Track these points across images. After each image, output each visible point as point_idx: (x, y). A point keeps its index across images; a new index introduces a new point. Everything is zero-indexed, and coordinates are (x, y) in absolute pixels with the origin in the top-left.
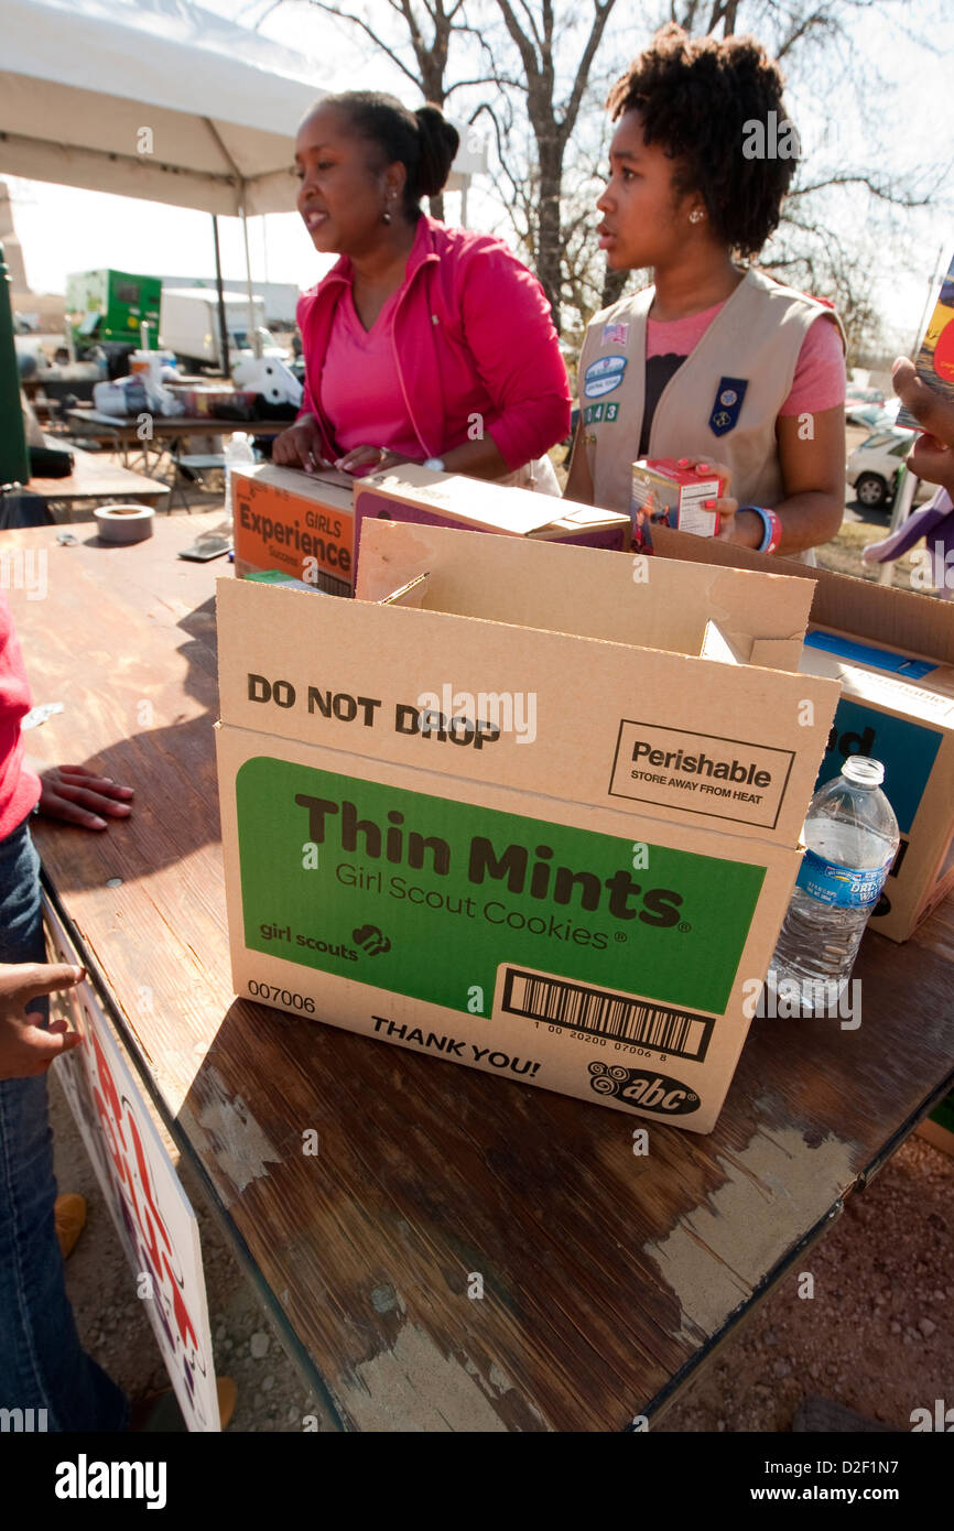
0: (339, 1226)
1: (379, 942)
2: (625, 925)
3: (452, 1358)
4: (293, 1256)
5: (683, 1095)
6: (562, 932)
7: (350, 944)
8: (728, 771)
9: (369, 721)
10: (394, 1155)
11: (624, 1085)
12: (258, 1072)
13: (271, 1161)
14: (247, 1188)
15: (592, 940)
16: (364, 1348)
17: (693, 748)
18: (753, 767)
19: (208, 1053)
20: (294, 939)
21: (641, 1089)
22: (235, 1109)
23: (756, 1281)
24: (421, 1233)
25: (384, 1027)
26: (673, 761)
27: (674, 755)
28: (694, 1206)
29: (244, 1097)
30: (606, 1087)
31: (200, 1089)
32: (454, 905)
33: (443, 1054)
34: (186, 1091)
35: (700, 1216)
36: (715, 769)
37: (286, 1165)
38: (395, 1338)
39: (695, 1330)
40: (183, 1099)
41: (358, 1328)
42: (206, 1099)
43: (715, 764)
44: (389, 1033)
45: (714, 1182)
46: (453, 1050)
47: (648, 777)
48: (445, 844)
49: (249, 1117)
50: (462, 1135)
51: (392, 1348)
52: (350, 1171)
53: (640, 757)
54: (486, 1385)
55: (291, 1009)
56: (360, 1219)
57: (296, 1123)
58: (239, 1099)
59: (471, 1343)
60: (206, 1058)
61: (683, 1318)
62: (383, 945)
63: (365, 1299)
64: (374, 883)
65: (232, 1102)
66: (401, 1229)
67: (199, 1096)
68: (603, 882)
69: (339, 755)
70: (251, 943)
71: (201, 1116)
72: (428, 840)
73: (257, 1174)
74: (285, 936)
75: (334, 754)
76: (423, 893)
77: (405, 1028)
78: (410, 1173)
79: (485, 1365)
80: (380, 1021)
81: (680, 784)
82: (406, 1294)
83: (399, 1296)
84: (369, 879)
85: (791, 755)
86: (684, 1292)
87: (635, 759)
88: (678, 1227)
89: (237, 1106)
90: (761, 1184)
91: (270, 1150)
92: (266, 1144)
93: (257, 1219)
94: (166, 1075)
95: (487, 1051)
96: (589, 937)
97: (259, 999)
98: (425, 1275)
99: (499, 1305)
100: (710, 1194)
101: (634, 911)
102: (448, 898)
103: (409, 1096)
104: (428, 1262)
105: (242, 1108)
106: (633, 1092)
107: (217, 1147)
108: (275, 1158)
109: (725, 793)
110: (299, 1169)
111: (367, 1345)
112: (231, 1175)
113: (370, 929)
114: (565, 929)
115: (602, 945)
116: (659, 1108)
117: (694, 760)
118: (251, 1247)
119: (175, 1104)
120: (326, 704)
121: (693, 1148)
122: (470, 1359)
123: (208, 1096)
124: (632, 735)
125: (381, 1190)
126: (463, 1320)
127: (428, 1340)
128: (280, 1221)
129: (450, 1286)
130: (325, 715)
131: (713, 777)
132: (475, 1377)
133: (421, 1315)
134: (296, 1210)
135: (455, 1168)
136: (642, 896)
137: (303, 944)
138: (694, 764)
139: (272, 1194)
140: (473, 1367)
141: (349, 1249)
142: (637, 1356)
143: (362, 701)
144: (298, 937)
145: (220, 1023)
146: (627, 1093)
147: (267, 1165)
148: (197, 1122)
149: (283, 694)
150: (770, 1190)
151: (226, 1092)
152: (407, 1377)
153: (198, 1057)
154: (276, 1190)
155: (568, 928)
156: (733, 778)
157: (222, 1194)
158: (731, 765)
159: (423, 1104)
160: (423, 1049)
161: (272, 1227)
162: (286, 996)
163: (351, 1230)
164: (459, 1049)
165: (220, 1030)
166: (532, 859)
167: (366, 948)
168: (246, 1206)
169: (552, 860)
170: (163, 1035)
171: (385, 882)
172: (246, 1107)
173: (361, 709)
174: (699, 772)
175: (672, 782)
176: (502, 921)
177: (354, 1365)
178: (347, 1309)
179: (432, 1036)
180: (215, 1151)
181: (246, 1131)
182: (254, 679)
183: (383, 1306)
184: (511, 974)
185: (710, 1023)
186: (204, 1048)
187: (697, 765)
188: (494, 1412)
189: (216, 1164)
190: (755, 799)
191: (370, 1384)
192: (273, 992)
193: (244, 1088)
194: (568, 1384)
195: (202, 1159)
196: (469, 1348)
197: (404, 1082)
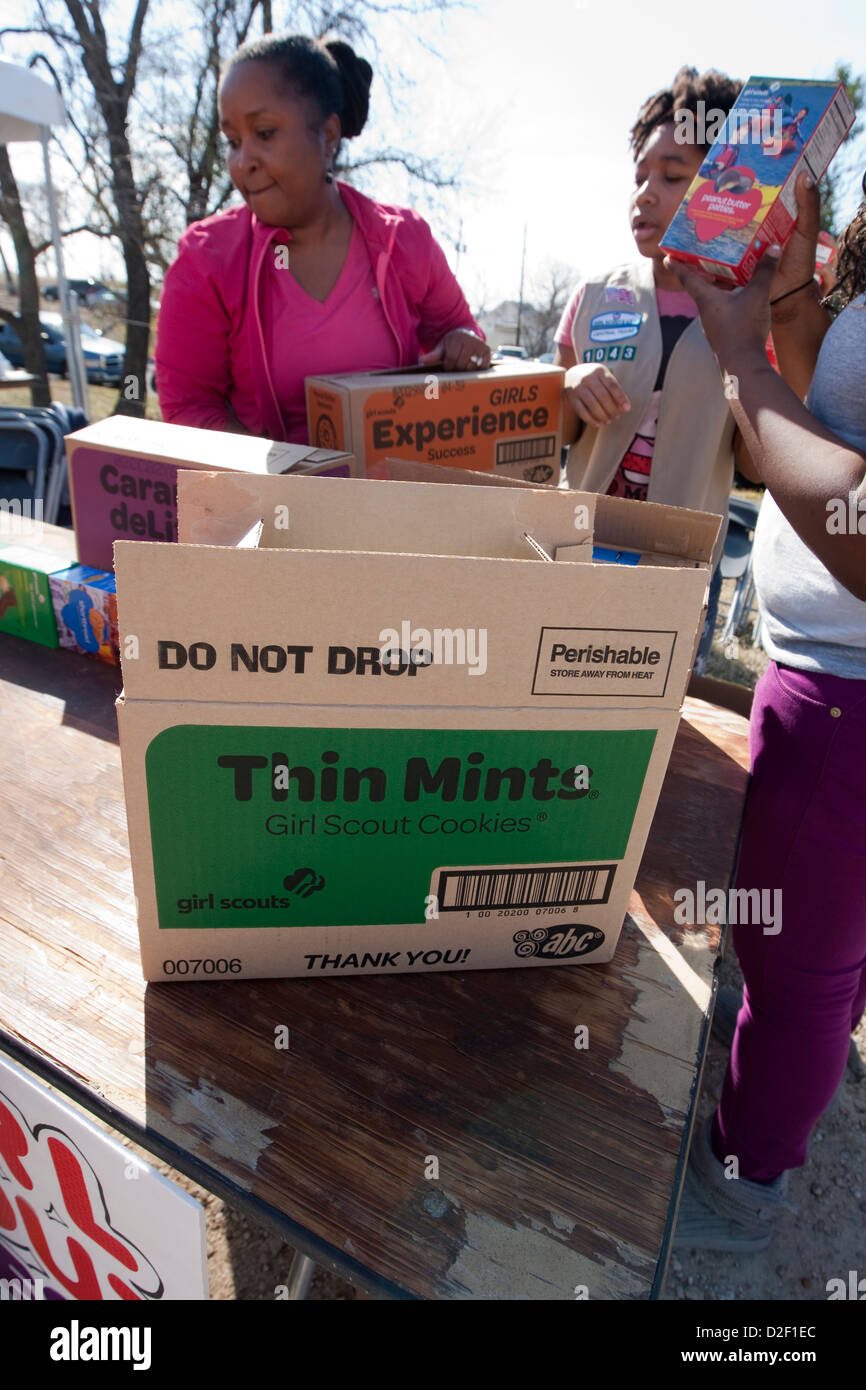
0: (364, 1158)
1: (313, 882)
2: (546, 806)
3: (519, 1225)
4: (337, 1206)
5: (591, 935)
6: (491, 826)
7: (281, 892)
8: (627, 656)
9: (300, 668)
10: (377, 1075)
11: (543, 944)
12: (208, 1048)
13: (267, 1128)
14: (258, 1162)
15: (518, 826)
16: (443, 1254)
17: (599, 641)
18: (647, 649)
19: (146, 1049)
20: (217, 904)
21: (558, 943)
22: (204, 1094)
23: (694, 1060)
24: (438, 1133)
25: (318, 962)
26: (584, 656)
27: (585, 651)
28: (627, 1021)
29: (208, 1078)
30: (528, 950)
31: (159, 1089)
32: (390, 827)
33: (379, 970)
34: (143, 1096)
35: (633, 1026)
36: (617, 656)
37: (284, 1125)
38: (464, 1232)
39: (676, 1114)
40: (144, 1105)
41: (429, 1240)
42: (168, 1095)
43: (618, 651)
44: (323, 966)
45: (631, 997)
46: (388, 963)
47: (565, 673)
48: (381, 771)
49: (223, 1095)
50: (424, 1034)
51: (466, 1242)
52: (348, 1105)
53: (557, 657)
54: (555, 1233)
55: (216, 976)
56: (379, 1145)
57: (273, 1082)
58: (203, 1081)
59: (526, 1205)
60: (147, 1055)
61: (663, 1108)
62: (317, 883)
63: (422, 1213)
64: (307, 826)
65: (198, 1088)
66: (419, 1137)
67: (158, 1095)
68: (527, 773)
69: (268, 708)
70: (165, 922)
71: (173, 1115)
72: (364, 772)
73: (263, 1146)
74: (206, 905)
75: (262, 707)
76: (358, 823)
77: (339, 957)
78: (399, 1086)
79: (546, 1217)
80: (313, 958)
81: (590, 674)
82: (452, 1190)
83: (448, 1195)
84: (301, 823)
85: (674, 635)
86: (654, 1090)
87: (553, 659)
88: (625, 1042)
89: (205, 1089)
90: (661, 985)
91: (261, 1118)
92: (254, 1113)
93: (285, 1188)
94: (111, 1088)
95: (421, 953)
96: (515, 824)
97: (177, 977)
98: (458, 1167)
99: (531, 1164)
100: (633, 1007)
101: (553, 792)
102: (384, 823)
103: (363, 1018)
104: (457, 1155)
105: (212, 1089)
106: (551, 947)
107: (207, 1138)
108: (270, 1123)
109: (625, 675)
110: (300, 1124)
111: (445, 1250)
112: (235, 1158)
113: (302, 873)
114: (493, 823)
115: (526, 828)
116: (573, 953)
117: (601, 651)
118: (293, 1216)
119: (138, 1112)
120: (250, 659)
121: (604, 975)
122: (533, 1219)
123: (168, 1091)
124: (552, 638)
125: (384, 1110)
126: (509, 1189)
127: (492, 1221)
128: (308, 1179)
129: (483, 1165)
130: (251, 670)
131: (616, 663)
132: (544, 1231)
133: (474, 1203)
134: (318, 1163)
135: (436, 1065)
136: (560, 776)
137: (229, 906)
138: (599, 656)
139: (286, 1158)
140: (538, 1224)
141: (383, 1175)
142: (647, 1153)
143: (292, 649)
144: (222, 902)
145: (143, 1015)
146: (546, 949)
147: (266, 1133)
148: (175, 1123)
149: (202, 656)
150: (669, 988)
151: (188, 1080)
152: (493, 1261)
153: (137, 1057)
154: (289, 1153)
155: (497, 820)
156: (632, 661)
157: (236, 1179)
158: (630, 651)
159: (379, 1020)
160: (359, 971)
161: (303, 1189)
162: (209, 964)
163: (379, 1159)
164: (394, 960)
165: (147, 1022)
166: (465, 767)
167: (298, 892)
168: (268, 1181)
169: (483, 763)
170: (84, 1048)
171: (319, 822)
172: (214, 1087)
173: (291, 659)
174: (605, 661)
175: (585, 674)
176: (436, 831)
177: (443, 1274)
178: (411, 1230)
179: (367, 956)
180: (207, 1142)
181: (227, 1109)
182: (164, 646)
183: (438, 1211)
184: (444, 876)
185: (612, 869)
186: (139, 1045)
187: (603, 655)
188: (573, 1251)
189: (215, 1154)
190: (648, 675)
191: (464, 1283)
192: (192, 966)
193: (203, 1069)
194: (612, 1200)
195: (197, 1155)
196: (527, 1210)
197: (352, 1007)
